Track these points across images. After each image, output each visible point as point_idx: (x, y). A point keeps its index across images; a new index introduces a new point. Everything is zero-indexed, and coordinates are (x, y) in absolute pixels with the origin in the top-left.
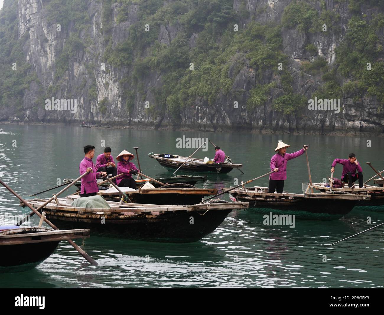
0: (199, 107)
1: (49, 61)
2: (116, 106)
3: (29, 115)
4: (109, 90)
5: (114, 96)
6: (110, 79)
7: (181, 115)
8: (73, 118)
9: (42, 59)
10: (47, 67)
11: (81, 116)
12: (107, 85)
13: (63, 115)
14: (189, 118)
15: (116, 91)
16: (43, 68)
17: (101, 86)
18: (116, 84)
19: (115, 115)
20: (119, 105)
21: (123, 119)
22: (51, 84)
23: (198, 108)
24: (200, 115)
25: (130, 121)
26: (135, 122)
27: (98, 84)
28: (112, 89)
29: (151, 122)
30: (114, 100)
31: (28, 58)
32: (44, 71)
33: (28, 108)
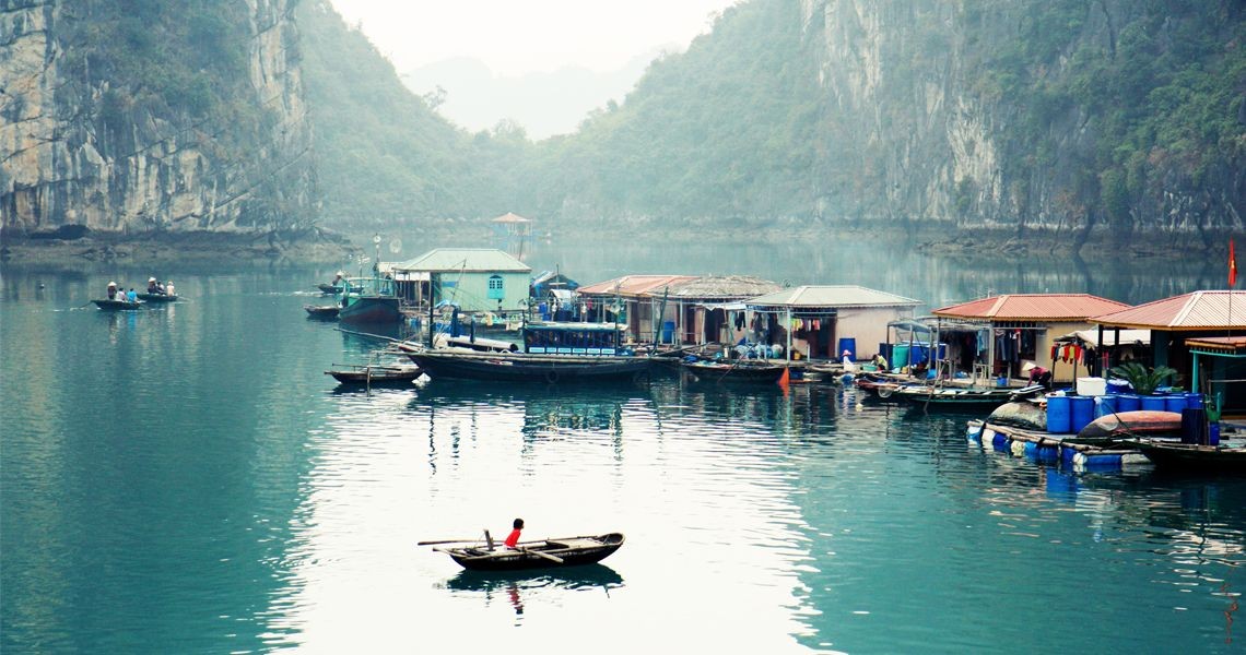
0: (1171, 195)
1: (870, 82)
2: (990, 197)
3: (823, 213)
4: (976, 158)
5: (985, 172)
6: (976, 131)
7: (1131, 212)
8: (925, 216)
9: (854, 77)
10: (865, 97)
11: (943, 210)
12: (971, 145)
13: (900, 210)
14: (1148, 220)
15: (990, 159)
16: (854, 99)
17: (960, 149)
18: (989, 143)
19: (987, 215)
20: (996, 193)
21: (1005, 225)
22: (874, 137)
23: (1169, 196)
24: (1173, 212)
25: (1022, 228)
26: (1032, 231)
27: (953, 144)
28: (981, 156)
29: (1066, 232)
30: (985, 181)
31: (822, 76)
32: (857, 106)
33: (820, 196)
